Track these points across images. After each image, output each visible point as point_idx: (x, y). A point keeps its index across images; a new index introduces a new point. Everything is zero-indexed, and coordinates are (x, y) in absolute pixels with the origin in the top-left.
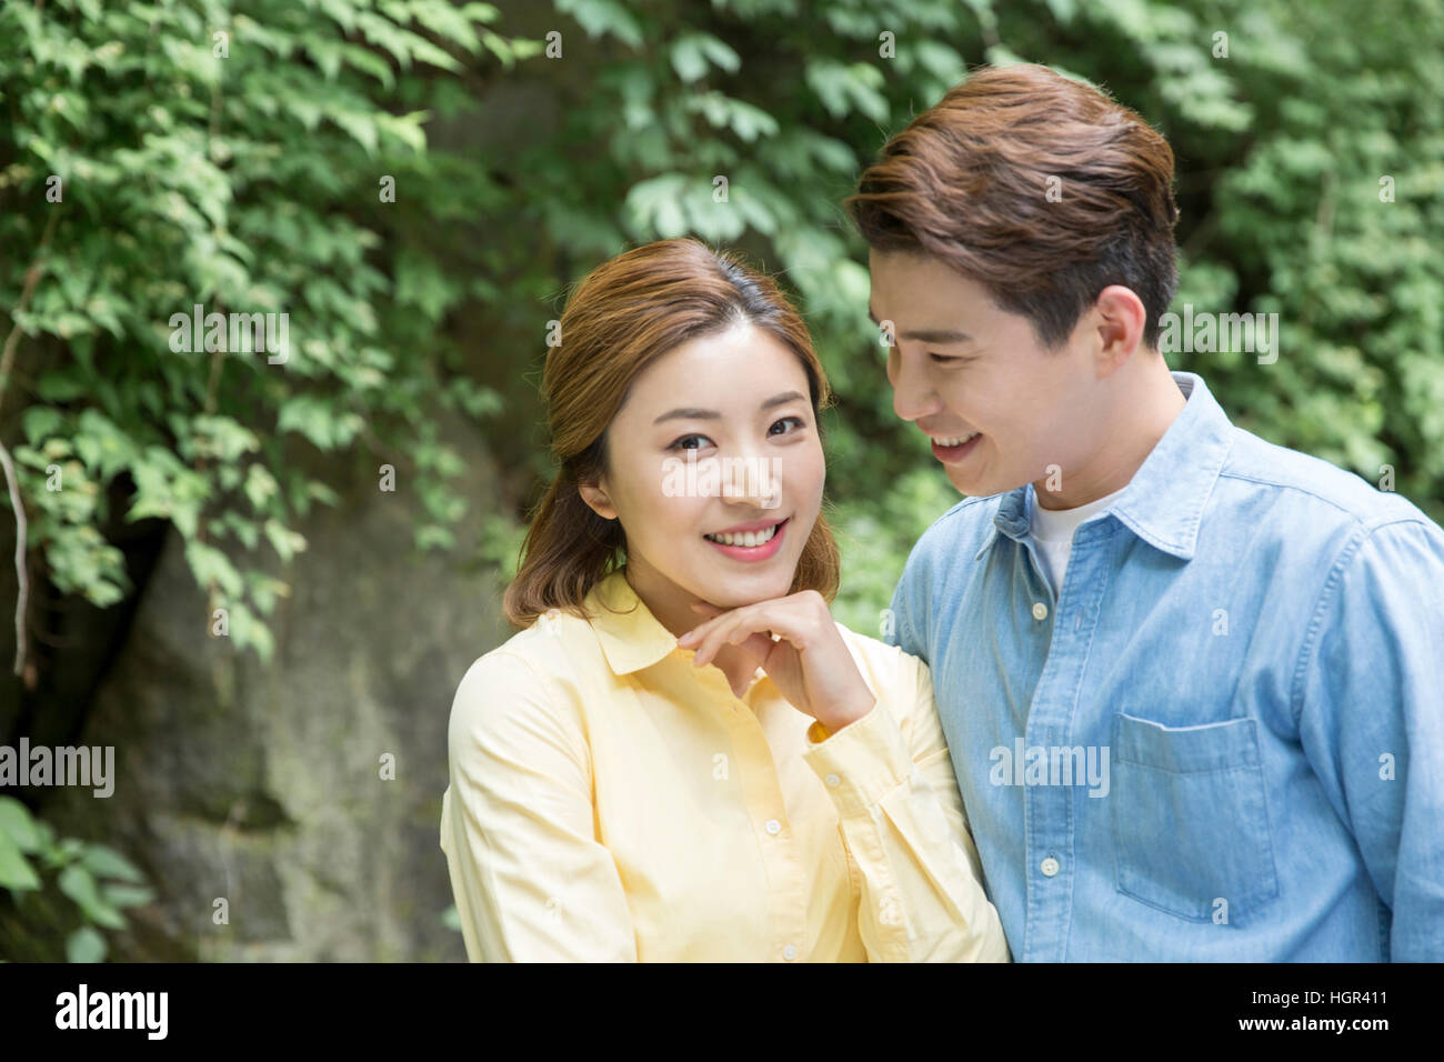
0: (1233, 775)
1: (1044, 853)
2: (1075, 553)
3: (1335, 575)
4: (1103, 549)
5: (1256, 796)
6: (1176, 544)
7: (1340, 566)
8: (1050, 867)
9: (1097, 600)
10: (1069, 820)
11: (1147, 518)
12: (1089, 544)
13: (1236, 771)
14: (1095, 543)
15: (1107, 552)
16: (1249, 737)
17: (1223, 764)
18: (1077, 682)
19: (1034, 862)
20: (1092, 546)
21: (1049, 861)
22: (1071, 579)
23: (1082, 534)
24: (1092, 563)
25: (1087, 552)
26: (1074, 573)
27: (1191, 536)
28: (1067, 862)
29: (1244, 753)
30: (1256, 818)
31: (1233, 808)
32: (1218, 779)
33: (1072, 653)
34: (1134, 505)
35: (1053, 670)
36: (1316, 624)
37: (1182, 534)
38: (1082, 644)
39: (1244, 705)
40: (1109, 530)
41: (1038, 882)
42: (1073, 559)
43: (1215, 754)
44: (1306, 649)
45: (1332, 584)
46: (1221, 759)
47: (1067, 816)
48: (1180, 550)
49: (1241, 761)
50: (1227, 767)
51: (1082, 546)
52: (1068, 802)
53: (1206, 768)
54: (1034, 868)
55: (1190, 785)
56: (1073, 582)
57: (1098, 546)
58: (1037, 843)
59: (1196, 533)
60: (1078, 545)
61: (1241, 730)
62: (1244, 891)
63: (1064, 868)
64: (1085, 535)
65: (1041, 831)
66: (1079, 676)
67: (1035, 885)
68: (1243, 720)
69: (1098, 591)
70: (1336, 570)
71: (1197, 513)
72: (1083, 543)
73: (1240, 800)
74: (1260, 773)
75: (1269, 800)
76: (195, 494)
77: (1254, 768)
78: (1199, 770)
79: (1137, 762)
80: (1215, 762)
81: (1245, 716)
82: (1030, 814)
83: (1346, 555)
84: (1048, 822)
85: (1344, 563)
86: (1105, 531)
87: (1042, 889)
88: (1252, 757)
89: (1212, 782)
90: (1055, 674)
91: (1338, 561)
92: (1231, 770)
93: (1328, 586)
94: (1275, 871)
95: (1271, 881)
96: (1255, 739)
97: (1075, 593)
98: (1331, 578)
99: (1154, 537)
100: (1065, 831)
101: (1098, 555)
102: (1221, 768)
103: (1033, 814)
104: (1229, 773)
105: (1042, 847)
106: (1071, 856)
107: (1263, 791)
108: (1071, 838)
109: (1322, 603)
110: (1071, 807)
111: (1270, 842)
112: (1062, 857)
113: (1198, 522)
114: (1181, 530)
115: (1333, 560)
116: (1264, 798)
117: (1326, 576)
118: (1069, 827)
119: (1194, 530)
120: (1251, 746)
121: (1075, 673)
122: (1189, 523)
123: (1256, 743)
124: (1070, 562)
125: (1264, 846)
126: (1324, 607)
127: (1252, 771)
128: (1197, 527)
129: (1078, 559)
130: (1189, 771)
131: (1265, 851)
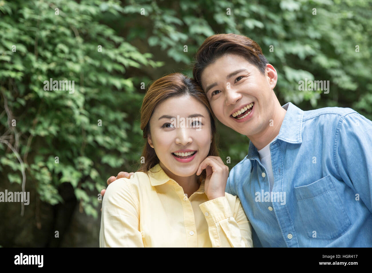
0: (328, 192)
1: (287, 233)
2: (272, 153)
3: (338, 131)
4: (279, 150)
5: (336, 197)
6: (297, 141)
7: (338, 128)
8: (290, 236)
9: (282, 163)
10: (291, 222)
11: (287, 137)
12: (275, 149)
13: (329, 191)
14: (276, 149)
15: (280, 150)
16: (329, 181)
17: (325, 190)
18: (282, 185)
19: (285, 236)
20: (276, 150)
21: (289, 235)
22: (273, 160)
23: (272, 147)
24: (277, 155)
25: (275, 152)
26: (273, 158)
27: (300, 137)
28: (294, 234)
29: (330, 186)
30: (338, 203)
31: (332, 202)
32: (325, 195)
33: (279, 179)
34: (283, 135)
35: (275, 185)
36: (336, 145)
37: (298, 138)
38: (281, 176)
39: (326, 172)
40: (279, 145)
41: (288, 241)
42: (272, 154)
43: (322, 188)
44: (335, 153)
45: (337, 133)
46: (324, 189)
47: (290, 221)
48: (298, 142)
49: (329, 188)
50: (326, 191)
51: (273, 150)
52: (289, 217)
53: (321, 193)
54: (286, 238)
55: (318, 199)
56: (274, 161)
57: (277, 150)
58: (284, 231)
59: (301, 136)
60: (271, 150)
61: (327, 179)
62: (342, 225)
63: (294, 235)
64: (273, 147)
65: (285, 227)
66: (282, 183)
67: (288, 243)
68: (327, 176)
69: (282, 162)
70: (337, 129)
71: (300, 132)
72: (273, 149)
73: (333, 199)
74: (336, 190)
75: (340, 198)
76: (77, 177)
77: (334, 189)
78: (319, 194)
79: (302, 199)
80: (323, 190)
81: (327, 175)
82: (280, 224)
83: (339, 125)
84: (286, 224)
85: (339, 127)
86: (277, 145)
87: (290, 243)
88: (332, 186)
89: (324, 196)
90: (276, 186)
91: (337, 127)
92: (328, 191)
93: (337, 135)
94: (348, 217)
95: (348, 220)
96: (331, 181)
97: (276, 164)
98: (337, 132)
99: (291, 141)
100: (291, 225)
101: (278, 152)
102: (325, 191)
103: (281, 224)
104: (327, 192)
105: (286, 232)
106: (294, 232)
107: (338, 195)
108: (293, 227)
109: (336, 139)
110: (290, 218)
111: (344, 209)
112: (292, 233)
113: (301, 134)
114: (297, 137)
115: (336, 127)
116: (339, 197)
117: (335, 132)
118: (292, 224)
119: (300, 136)
120: (331, 183)
121: (281, 183)
122: (298, 135)
123: (332, 182)
124: (271, 156)
125: (343, 211)
126: (337, 140)
127: (333, 190)
128: (301, 135)
129: (273, 154)
130: (316, 195)
131: (344, 212)
